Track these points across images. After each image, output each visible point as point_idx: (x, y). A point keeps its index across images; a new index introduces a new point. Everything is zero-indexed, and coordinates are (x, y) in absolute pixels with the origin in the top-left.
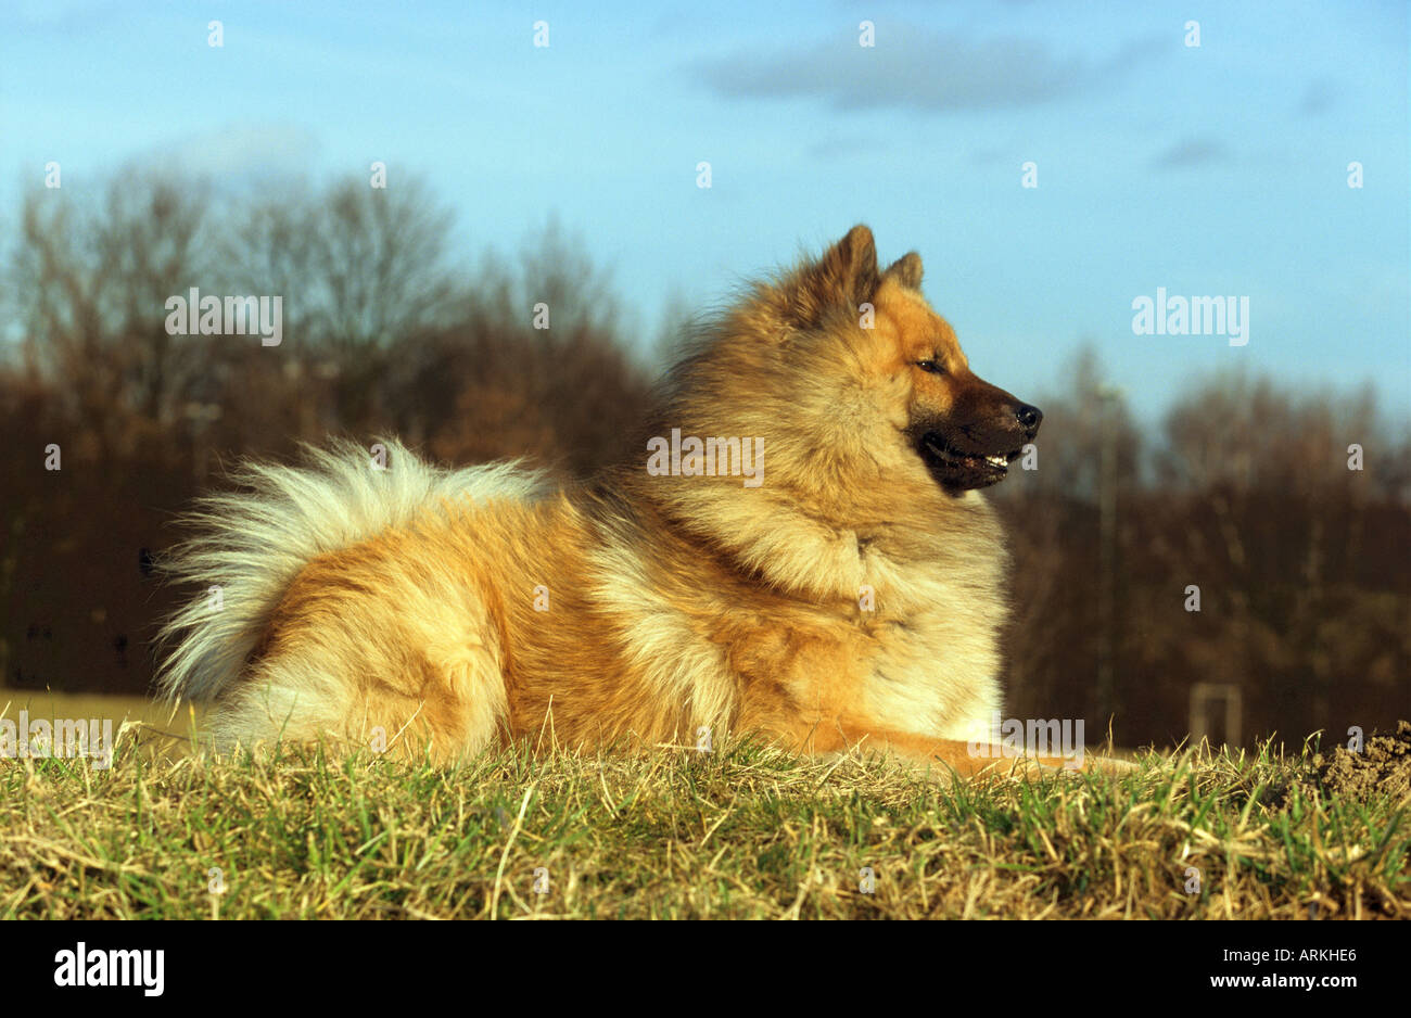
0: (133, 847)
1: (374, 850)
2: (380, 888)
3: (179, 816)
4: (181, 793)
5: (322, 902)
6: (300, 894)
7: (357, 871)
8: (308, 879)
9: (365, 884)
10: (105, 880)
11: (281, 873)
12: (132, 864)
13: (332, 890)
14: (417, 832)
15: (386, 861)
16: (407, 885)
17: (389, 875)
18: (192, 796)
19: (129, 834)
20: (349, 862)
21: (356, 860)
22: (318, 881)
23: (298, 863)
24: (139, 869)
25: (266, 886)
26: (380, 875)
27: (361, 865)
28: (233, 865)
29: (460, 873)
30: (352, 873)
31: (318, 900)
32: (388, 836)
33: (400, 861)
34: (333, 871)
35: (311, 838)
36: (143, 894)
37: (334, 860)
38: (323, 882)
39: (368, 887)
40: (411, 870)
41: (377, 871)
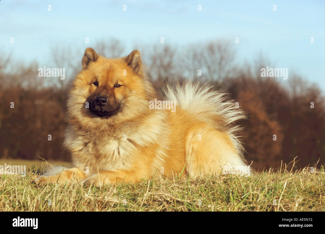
0: (187, 196)
1: (246, 197)
2: (248, 206)
3: (197, 189)
4: (197, 183)
5: (234, 210)
6: (228, 207)
7: (242, 202)
8: (230, 204)
9: (244, 205)
10: (181, 204)
11: (223, 202)
12: (187, 200)
13: (236, 207)
14: (257, 193)
15: (249, 200)
16: (255, 205)
17: (250, 203)
18: (199, 184)
19: (185, 193)
20: (240, 200)
21: (242, 199)
22: (232, 204)
23: (227, 200)
24: (188, 201)
25: (220, 206)
26: (248, 203)
27: (243, 200)
28: (211, 200)
29: (268, 203)
30: (241, 202)
31: (233, 209)
32: (250, 193)
33: (253, 199)
34: (236, 202)
35: (231, 194)
36: (190, 207)
37: (236, 199)
38: (234, 205)
39: (245, 206)
40: (255, 202)
41: (247, 202)
